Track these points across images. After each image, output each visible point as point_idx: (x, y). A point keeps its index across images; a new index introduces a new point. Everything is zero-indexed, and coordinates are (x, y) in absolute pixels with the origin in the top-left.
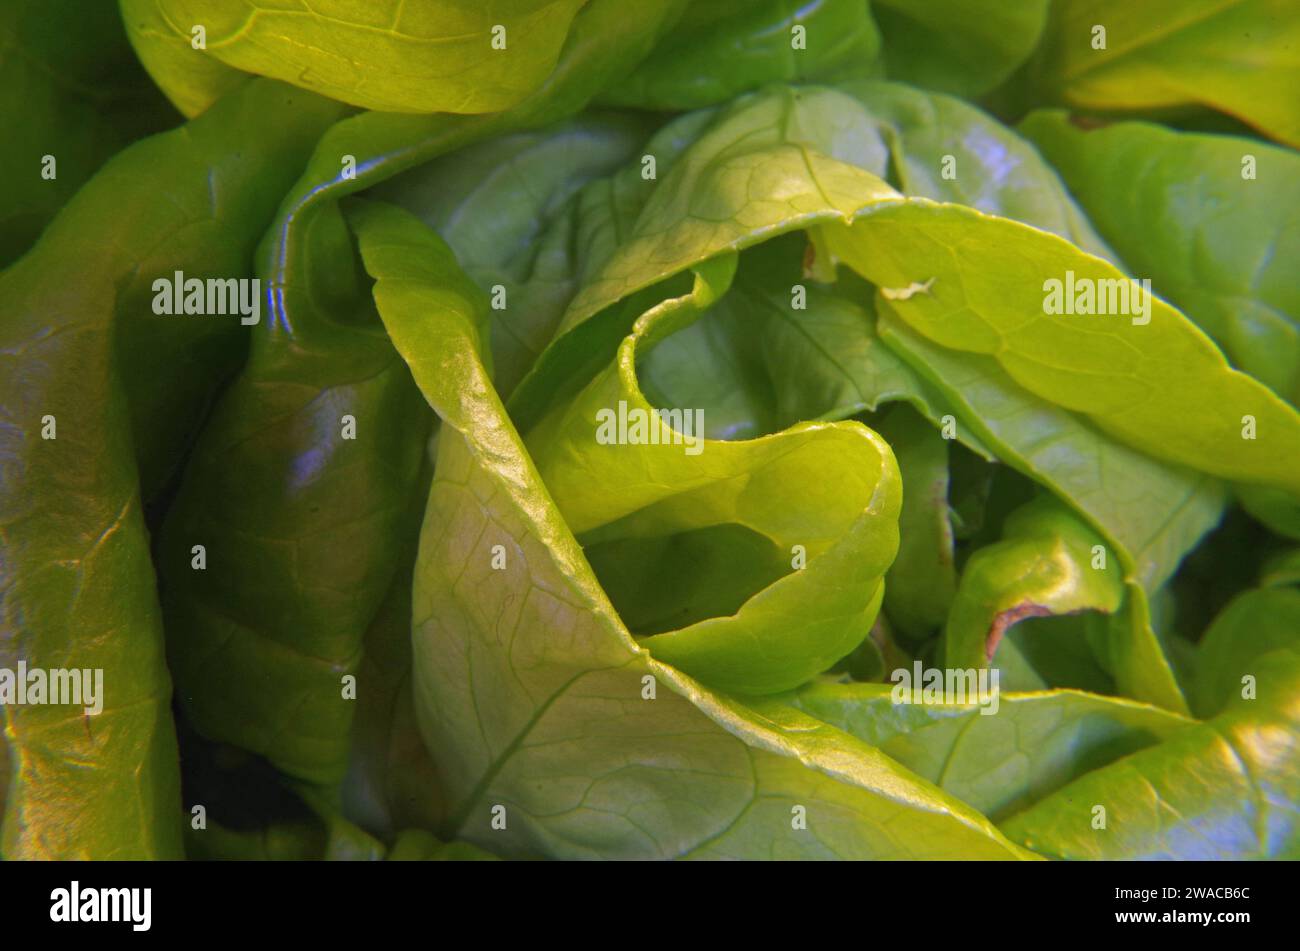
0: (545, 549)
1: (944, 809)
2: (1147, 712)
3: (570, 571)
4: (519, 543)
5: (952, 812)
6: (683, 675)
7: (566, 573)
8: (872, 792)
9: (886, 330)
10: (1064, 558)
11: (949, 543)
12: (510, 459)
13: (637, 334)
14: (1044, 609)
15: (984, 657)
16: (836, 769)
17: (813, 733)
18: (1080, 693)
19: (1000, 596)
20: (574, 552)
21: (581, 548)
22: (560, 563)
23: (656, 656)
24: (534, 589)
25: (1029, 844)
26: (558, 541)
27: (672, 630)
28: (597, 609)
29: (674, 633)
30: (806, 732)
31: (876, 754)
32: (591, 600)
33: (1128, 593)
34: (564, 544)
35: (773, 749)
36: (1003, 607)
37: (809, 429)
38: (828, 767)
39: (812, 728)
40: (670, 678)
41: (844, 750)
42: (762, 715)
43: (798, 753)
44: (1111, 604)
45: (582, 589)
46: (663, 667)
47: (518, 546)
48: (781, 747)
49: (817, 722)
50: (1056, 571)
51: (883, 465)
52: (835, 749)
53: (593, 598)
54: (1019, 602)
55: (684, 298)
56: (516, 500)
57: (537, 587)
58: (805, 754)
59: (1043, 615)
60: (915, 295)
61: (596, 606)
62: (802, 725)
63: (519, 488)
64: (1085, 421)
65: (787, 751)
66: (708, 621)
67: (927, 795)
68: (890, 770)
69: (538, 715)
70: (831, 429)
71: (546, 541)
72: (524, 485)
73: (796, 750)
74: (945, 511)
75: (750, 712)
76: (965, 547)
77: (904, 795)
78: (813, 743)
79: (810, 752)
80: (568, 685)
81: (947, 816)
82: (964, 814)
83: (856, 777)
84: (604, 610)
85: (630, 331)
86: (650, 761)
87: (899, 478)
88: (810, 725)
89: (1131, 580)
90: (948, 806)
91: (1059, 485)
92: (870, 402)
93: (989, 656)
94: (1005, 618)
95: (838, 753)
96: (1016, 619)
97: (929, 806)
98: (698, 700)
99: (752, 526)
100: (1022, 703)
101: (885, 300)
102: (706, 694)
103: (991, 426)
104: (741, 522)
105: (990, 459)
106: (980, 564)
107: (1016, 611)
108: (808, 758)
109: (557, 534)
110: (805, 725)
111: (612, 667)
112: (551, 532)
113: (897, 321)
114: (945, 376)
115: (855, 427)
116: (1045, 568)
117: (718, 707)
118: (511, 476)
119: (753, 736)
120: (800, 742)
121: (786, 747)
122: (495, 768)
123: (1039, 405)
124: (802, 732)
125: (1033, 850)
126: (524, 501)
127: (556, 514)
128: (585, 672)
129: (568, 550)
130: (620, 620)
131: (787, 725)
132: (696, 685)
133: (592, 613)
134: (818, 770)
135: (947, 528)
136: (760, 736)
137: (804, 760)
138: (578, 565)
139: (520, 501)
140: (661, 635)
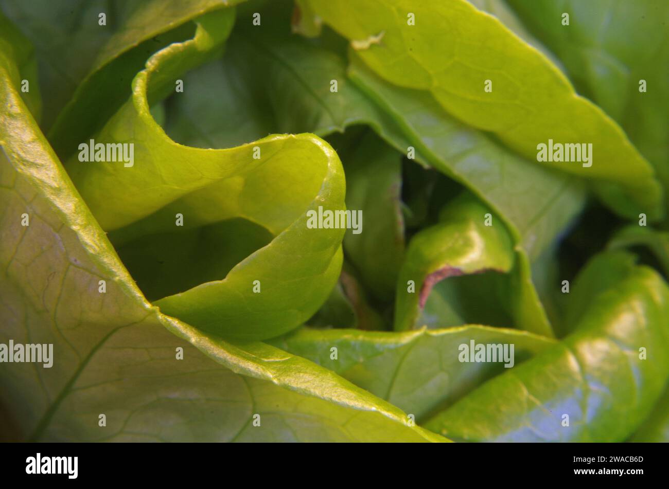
0: (74, 234)
1: (374, 408)
2: (524, 337)
3: (95, 250)
4: (58, 232)
5: (379, 410)
6: (185, 325)
7: (91, 251)
8: (324, 399)
9: (354, 72)
10: (474, 235)
11: (401, 229)
12: (42, 165)
13: (148, 69)
14: (458, 270)
15: (418, 306)
16: (299, 386)
17: (284, 362)
18: (481, 327)
19: (429, 263)
20: (99, 236)
21: (105, 233)
22: (86, 244)
23: (164, 312)
24: (72, 267)
25: (445, 432)
26: (85, 228)
27: (178, 292)
28: (117, 278)
29: (180, 295)
30: (280, 361)
31: (329, 374)
32: (113, 272)
33: (517, 258)
34: (90, 230)
35: (253, 375)
36: (431, 271)
37: (276, 139)
38: (294, 385)
39: (283, 359)
40: (175, 327)
41: (306, 373)
42: (247, 351)
43: (271, 376)
44: (505, 264)
45: (104, 263)
46: (170, 319)
47: (57, 235)
48: (259, 373)
49: (289, 354)
50: (468, 244)
51: (329, 164)
52: (299, 372)
53: (114, 270)
54: (442, 266)
55: (187, 43)
56: (48, 196)
57: (74, 265)
58: (276, 377)
59: (458, 274)
60: (372, 46)
61: (117, 276)
62: (277, 357)
63: (51, 187)
64: (493, 138)
65: (263, 375)
66: (205, 284)
67: (364, 400)
68: (339, 384)
69: (83, 365)
70: (292, 138)
71: (74, 228)
72: (55, 185)
73: (270, 374)
74: (399, 206)
75: (238, 349)
76: (412, 231)
77: (346, 401)
78: (284, 369)
79: (280, 375)
80: (103, 341)
81: (377, 412)
82: (388, 411)
83: (312, 390)
84: (123, 279)
85: (143, 67)
86: (176, 395)
87: (342, 174)
88: (284, 357)
89: (519, 248)
90: (377, 406)
91: (473, 184)
92: (339, 125)
93: (421, 306)
94: (432, 278)
95: (301, 374)
96: (439, 279)
97: (363, 406)
98: (196, 342)
99: (252, 219)
100: (443, 337)
101: (355, 51)
102: (202, 337)
103: (428, 143)
104: (244, 216)
105: (426, 166)
106: (418, 241)
107: (439, 273)
108: (279, 380)
109: (84, 222)
110: (279, 356)
111: (135, 323)
112: (79, 221)
113: (363, 66)
114: (395, 107)
115: (310, 137)
116: (461, 242)
117: (212, 347)
118: (45, 178)
119: (237, 366)
120: (274, 369)
121: (263, 373)
122: (52, 409)
123: (461, 126)
124: (276, 362)
125: (447, 437)
126: (54, 197)
127: (83, 207)
128: (116, 329)
129: (93, 235)
130: (136, 286)
131: (266, 358)
132: (196, 331)
133: (114, 282)
134: (286, 387)
135: (400, 218)
136: (243, 366)
137: (275, 381)
138: (102, 246)
139: (52, 197)
140: (169, 297)
